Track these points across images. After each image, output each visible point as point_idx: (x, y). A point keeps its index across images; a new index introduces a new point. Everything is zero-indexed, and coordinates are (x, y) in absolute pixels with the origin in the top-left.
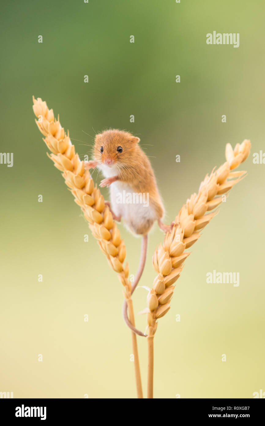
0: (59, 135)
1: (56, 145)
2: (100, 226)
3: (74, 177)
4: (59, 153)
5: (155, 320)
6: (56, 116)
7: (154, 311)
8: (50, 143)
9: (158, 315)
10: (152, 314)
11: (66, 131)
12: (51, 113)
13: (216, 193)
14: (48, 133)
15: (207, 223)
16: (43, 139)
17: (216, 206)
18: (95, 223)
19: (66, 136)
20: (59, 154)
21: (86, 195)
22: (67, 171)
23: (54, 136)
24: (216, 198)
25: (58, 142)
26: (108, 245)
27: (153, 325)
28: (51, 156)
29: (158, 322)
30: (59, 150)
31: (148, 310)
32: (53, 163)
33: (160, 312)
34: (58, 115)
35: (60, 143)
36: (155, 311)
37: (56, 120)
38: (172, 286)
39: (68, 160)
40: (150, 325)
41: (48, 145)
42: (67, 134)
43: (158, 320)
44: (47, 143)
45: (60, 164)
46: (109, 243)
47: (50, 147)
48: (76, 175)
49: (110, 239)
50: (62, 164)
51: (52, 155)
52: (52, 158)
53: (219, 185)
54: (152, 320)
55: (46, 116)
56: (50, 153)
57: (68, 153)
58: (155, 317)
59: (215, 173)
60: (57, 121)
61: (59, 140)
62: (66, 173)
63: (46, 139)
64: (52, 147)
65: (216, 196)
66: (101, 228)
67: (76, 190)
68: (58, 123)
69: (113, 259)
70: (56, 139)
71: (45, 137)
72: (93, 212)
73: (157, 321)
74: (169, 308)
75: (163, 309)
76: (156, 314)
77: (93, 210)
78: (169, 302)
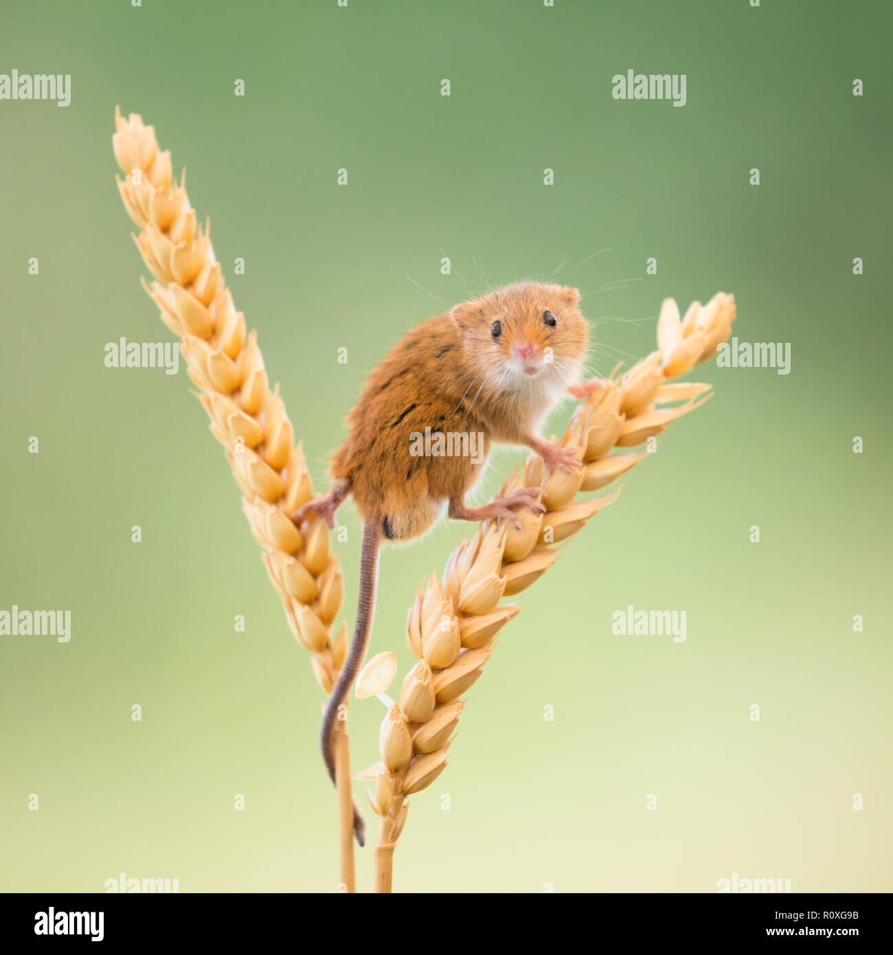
0: (178, 230)
1: (166, 258)
2: (272, 509)
3: (209, 358)
4: (172, 279)
5: (402, 800)
6: (176, 173)
7: (398, 770)
8: (151, 252)
9: (412, 784)
10: (392, 781)
11: (201, 218)
12: (164, 161)
13: (615, 440)
14: (146, 220)
15: (579, 524)
16: (133, 235)
17: (610, 479)
18: (257, 500)
19: (200, 233)
20: (173, 285)
21: (237, 412)
22: (192, 338)
23: (166, 230)
24: (614, 455)
25: (173, 249)
26: (289, 566)
27: (394, 811)
28: (152, 289)
29: (408, 805)
30: (176, 274)
31: (380, 769)
32: (158, 312)
33: (415, 777)
34: (184, 169)
35: (178, 252)
36: (401, 772)
37: (175, 185)
38: (456, 702)
39: (201, 307)
40: (384, 812)
41: (145, 257)
42: (204, 229)
43: (410, 799)
44: (144, 248)
45: (174, 316)
46: (291, 560)
47: (150, 261)
48: (215, 353)
49: (297, 552)
50: (179, 314)
51: (156, 285)
52: (153, 296)
53: (624, 415)
54: (390, 798)
55: (148, 170)
56: (150, 278)
57: (201, 285)
58: (399, 790)
59: (617, 381)
60: (179, 185)
61: (176, 244)
62: (187, 341)
63: (141, 235)
64: (155, 261)
65: (614, 450)
66: (273, 516)
67: (212, 394)
68: (181, 192)
69: (300, 610)
70: (170, 238)
71: (138, 231)
72: (253, 466)
73: (405, 802)
74: (443, 766)
75: (426, 766)
76: (404, 781)
77: (253, 457)
78: (446, 749)
